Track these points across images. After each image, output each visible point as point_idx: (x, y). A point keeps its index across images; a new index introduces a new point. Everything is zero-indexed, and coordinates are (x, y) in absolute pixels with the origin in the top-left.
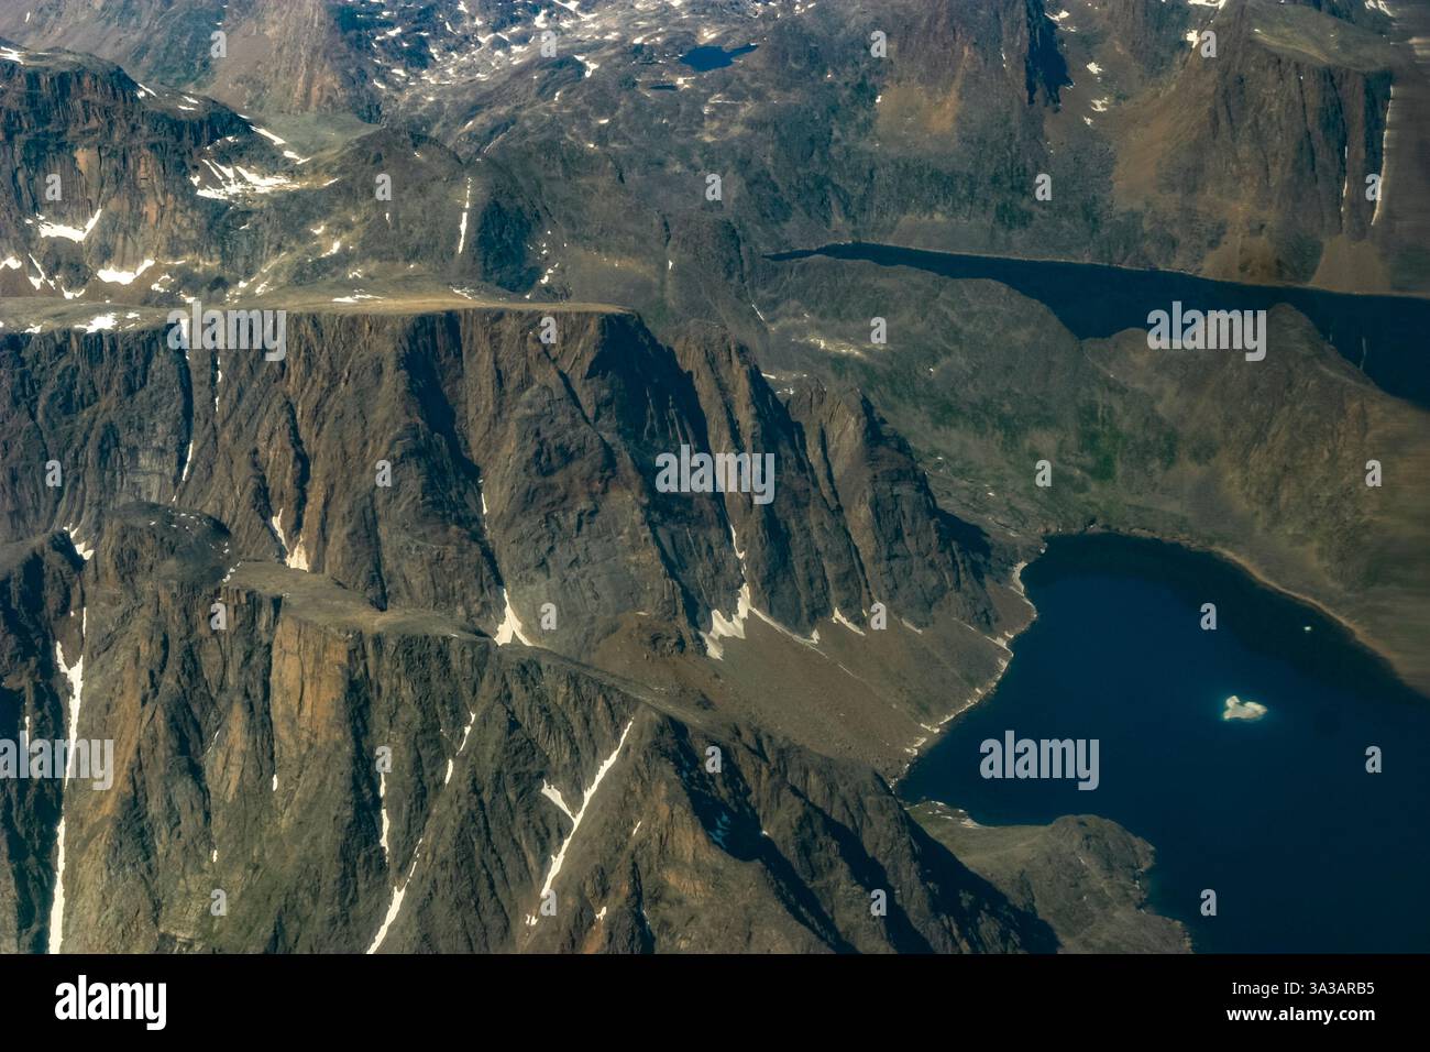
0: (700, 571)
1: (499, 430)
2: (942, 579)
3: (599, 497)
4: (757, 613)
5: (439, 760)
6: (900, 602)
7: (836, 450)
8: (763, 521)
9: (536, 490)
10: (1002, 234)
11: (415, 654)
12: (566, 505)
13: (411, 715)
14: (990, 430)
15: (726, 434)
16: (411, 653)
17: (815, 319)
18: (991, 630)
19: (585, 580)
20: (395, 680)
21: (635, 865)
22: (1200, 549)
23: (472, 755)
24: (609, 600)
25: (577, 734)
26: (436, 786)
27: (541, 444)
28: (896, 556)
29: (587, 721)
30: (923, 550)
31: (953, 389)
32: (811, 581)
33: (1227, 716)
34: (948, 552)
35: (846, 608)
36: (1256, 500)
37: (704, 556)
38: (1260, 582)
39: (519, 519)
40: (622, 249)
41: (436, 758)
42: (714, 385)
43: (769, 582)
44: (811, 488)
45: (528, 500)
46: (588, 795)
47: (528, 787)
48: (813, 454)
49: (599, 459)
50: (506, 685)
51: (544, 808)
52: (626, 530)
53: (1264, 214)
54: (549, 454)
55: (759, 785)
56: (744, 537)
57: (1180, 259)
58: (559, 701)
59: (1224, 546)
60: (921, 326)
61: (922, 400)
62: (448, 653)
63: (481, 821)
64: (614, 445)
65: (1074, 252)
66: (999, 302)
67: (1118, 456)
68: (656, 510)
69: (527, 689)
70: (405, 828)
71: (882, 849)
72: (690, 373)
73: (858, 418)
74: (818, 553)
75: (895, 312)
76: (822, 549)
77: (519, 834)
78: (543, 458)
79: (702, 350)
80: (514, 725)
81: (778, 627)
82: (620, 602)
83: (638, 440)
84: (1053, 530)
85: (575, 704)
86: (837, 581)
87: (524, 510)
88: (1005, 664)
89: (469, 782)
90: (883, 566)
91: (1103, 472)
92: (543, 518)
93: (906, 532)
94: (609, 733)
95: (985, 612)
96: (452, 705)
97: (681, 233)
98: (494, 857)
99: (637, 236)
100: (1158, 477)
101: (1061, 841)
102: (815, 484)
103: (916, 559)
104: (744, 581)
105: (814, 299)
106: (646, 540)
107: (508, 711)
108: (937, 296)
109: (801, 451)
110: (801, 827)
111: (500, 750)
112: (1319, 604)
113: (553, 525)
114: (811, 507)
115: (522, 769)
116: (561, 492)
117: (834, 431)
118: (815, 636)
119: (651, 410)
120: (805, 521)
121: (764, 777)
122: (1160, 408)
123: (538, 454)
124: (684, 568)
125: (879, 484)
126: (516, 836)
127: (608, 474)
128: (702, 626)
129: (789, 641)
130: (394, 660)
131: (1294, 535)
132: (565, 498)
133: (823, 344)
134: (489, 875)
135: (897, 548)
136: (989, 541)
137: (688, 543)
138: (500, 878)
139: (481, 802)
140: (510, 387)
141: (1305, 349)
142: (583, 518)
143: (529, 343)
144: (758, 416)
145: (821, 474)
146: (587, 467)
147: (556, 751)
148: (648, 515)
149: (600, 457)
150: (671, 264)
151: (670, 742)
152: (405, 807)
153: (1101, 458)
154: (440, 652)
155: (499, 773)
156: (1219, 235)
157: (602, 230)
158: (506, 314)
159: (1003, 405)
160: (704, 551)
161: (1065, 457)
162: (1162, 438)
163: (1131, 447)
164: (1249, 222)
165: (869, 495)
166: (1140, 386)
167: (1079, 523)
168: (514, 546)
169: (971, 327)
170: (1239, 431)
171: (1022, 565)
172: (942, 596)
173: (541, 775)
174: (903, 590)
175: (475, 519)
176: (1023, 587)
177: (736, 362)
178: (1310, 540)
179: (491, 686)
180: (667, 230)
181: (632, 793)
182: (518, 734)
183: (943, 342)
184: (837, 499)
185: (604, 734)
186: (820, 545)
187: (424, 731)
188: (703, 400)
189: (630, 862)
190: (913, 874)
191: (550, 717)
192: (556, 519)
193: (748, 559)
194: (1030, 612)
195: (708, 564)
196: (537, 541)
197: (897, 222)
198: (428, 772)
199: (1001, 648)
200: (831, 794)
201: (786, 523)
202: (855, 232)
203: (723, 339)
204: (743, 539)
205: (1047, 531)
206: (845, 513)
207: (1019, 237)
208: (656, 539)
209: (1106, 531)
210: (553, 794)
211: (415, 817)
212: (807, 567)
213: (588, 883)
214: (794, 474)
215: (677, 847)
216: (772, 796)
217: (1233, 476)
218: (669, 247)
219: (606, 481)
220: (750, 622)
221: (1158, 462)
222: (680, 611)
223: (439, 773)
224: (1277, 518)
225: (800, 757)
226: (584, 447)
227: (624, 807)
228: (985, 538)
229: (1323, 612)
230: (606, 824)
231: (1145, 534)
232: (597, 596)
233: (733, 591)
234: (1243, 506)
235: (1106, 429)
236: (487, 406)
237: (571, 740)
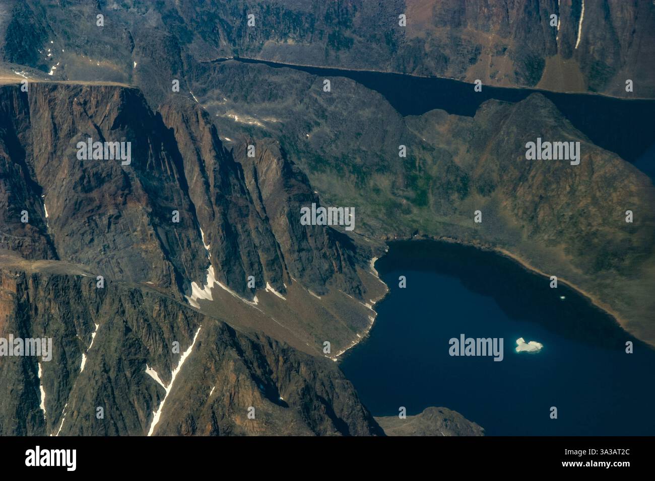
0: (184, 256)
1: (55, 163)
2: (331, 265)
3: (121, 206)
4: (220, 285)
5: (76, 355)
6: (306, 279)
7: (264, 181)
8: (222, 225)
9: (81, 201)
10: (333, 53)
11: (60, 286)
12: (100, 211)
13: (58, 325)
14: (347, 174)
15: (197, 169)
16: (57, 286)
17: (231, 101)
18: (362, 299)
19: (114, 260)
20: (47, 303)
21: (213, 413)
22: (487, 250)
23: (102, 349)
24: (129, 274)
25: (166, 336)
26: (75, 371)
27: (84, 171)
28: (303, 250)
29: (172, 327)
30: (319, 246)
31: (322, 148)
32: (252, 265)
33: (518, 350)
34: (334, 248)
35: (273, 282)
36: (522, 218)
37: (185, 247)
38: (528, 269)
39: (70, 220)
40: (102, 53)
41: (74, 352)
42: (189, 137)
43: (226, 264)
44: (250, 205)
45: (77, 207)
46: (175, 373)
47: (138, 367)
48: (249, 183)
49: (120, 183)
50: (122, 305)
51: (148, 382)
52: (139, 229)
53: (506, 41)
54: (89, 178)
55: (278, 369)
56: (209, 235)
57: (450, 70)
58: (154, 316)
59: (502, 248)
60: (300, 107)
61: (302, 154)
62: (80, 286)
63: (109, 389)
64: (129, 173)
65: (381, 65)
66: (350, 92)
67: (430, 191)
68: (156, 216)
69: (135, 307)
70: (56, 397)
71: (346, 412)
72: (172, 129)
73: (279, 160)
74: (255, 247)
75: (282, 98)
76: (258, 244)
77: (133, 398)
78: (85, 181)
79: (180, 114)
80: (128, 330)
81: (233, 293)
82: (136, 275)
83: (143, 170)
84: (392, 238)
85: (165, 317)
86: (267, 265)
87: (74, 214)
88: (373, 320)
89: (102, 365)
90: (296, 255)
91: (421, 201)
92: (86, 219)
93: (309, 235)
94: (186, 335)
95: (358, 287)
96: (84, 319)
97: (141, 44)
98: (118, 412)
99: (112, 45)
100: (457, 204)
101: (429, 423)
102: (252, 202)
103: (315, 251)
104: (210, 264)
105: (230, 88)
106: (151, 235)
107: (124, 321)
108: (310, 87)
109: (242, 181)
110: (303, 394)
111: (120, 345)
112: (568, 283)
113: (93, 225)
114: (250, 217)
115: (133, 357)
116: (97, 202)
117: (263, 168)
118: (256, 300)
119: (151, 151)
120: (247, 226)
121: (281, 363)
122: (457, 160)
123: (82, 178)
124: (174, 254)
125: (292, 203)
126: (131, 399)
127: (126, 192)
128: (186, 292)
129: (240, 302)
130: (47, 290)
131: (549, 240)
132: (99, 207)
133: (236, 118)
134: (115, 424)
135: (304, 245)
136: (355, 243)
137: (176, 238)
138: (122, 426)
139: (109, 378)
140: (62, 134)
141: (551, 121)
142: (112, 220)
143: (75, 106)
144: (217, 157)
145: (255, 196)
146: (113, 188)
147: (153, 347)
148: (152, 219)
149: (121, 181)
150: (135, 64)
151: (228, 338)
152: (56, 384)
153: (419, 192)
154: (75, 285)
155: (120, 359)
156: (476, 55)
157: (88, 41)
158: (59, 86)
159: (355, 158)
160: (185, 244)
161: (396, 191)
162: (459, 179)
163: (438, 185)
164: (496, 46)
165: (286, 209)
166: (442, 146)
167: (408, 233)
168: (68, 238)
169: (333, 107)
170: (509, 175)
171: (375, 259)
172: (331, 276)
173: (145, 361)
174: (308, 272)
175: (41, 221)
176: (377, 273)
177: (202, 122)
178: (559, 243)
179: (111, 304)
180: (132, 42)
181: (209, 369)
182: (130, 335)
183: (315, 117)
184: (265, 212)
185: (183, 336)
186: (257, 242)
187: (67, 335)
188: (181, 146)
189: (210, 411)
190: (365, 428)
191: (149, 325)
192: (95, 221)
193: (212, 250)
194: (384, 288)
195: (188, 252)
196: (83, 234)
197: (262, 44)
198: (70, 362)
199: (369, 310)
200: (314, 378)
201: (235, 227)
202: (235, 51)
203: (193, 107)
204: (209, 237)
205: (388, 239)
206: (271, 222)
207: (344, 55)
208: (157, 235)
209: (425, 238)
210: (152, 373)
211: (62, 391)
212: (249, 256)
213: (184, 425)
214: (239, 195)
215: (241, 400)
216: (285, 375)
217: (506, 203)
218: (134, 52)
219: (125, 197)
220: (215, 290)
221: (456, 195)
222: (173, 282)
223: (77, 363)
224: (536, 230)
225: (294, 354)
226: (111, 174)
227: (204, 378)
228: (352, 242)
229: (570, 287)
230: (192, 389)
231: (450, 240)
232: (121, 271)
233: (204, 269)
234: (514, 223)
235: (422, 174)
236: (47, 146)
237: (163, 340)
